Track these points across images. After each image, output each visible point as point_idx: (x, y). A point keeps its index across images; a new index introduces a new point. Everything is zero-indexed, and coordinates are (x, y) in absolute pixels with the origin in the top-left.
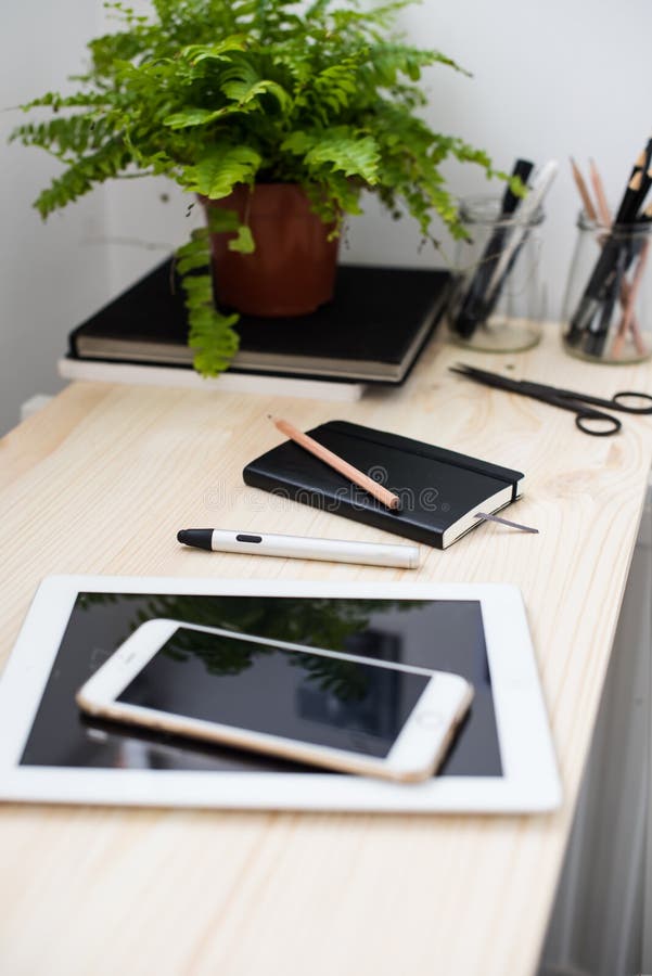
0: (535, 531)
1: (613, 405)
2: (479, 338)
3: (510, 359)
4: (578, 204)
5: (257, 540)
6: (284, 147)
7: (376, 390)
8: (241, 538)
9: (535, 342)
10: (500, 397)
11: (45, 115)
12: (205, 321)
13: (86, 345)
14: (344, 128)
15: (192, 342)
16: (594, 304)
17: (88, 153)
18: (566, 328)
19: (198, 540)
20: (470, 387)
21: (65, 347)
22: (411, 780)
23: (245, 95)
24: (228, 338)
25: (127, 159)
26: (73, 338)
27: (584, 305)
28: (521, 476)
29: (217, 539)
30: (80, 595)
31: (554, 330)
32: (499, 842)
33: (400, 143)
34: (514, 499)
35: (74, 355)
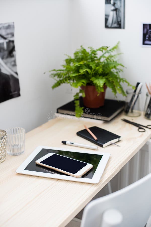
0: (120, 146)
1: (147, 127)
2: (130, 114)
3: (133, 118)
4: (147, 91)
5: (73, 143)
6: (91, 80)
7: (106, 122)
8: (71, 143)
9: (140, 115)
10: (128, 124)
11: (55, 72)
12: (78, 108)
13: (59, 111)
14: (101, 77)
15: (76, 112)
16: (149, 109)
17: (61, 79)
18: (145, 113)
19: (64, 143)
20: (123, 122)
21: (56, 111)
22: (77, 177)
23: (82, 71)
24: (81, 111)
25: (66, 80)
26: (58, 109)
27: (147, 109)
28: (120, 137)
29: (67, 143)
30: (43, 149)
31: (143, 113)
32: (88, 187)
33: (112, 79)
34: (119, 141)
35: (58, 112)
